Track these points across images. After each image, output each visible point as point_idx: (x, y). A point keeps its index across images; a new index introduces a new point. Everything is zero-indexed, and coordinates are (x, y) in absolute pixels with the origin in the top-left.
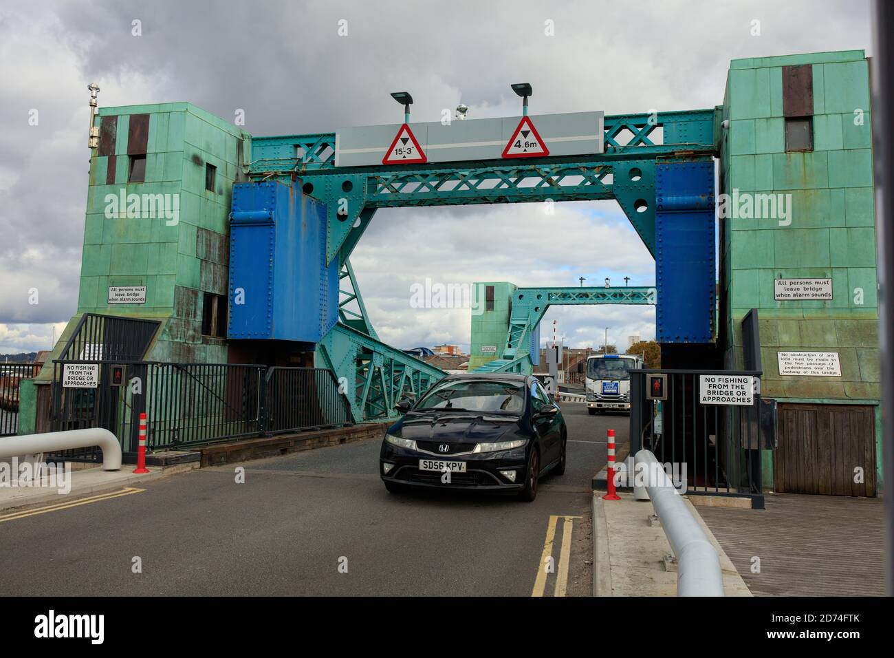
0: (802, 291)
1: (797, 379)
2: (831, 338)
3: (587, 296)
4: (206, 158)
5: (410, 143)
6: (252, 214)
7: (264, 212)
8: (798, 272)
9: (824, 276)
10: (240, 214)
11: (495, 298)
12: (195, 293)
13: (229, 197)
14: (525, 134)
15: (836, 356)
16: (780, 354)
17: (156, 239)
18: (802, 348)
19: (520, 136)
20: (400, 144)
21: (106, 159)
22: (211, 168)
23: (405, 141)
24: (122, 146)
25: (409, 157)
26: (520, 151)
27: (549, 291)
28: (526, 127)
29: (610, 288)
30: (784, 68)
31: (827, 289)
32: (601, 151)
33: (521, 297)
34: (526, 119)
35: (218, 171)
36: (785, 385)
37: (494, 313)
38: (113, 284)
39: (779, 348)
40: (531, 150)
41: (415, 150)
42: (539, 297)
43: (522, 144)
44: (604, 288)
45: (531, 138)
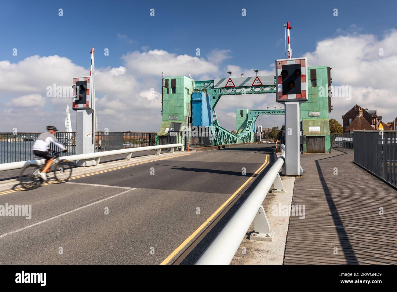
0: (314, 115)
1: (312, 132)
2: (319, 124)
3: (269, 112)
4: (187, 88)
5: (231, 82)
6: (197, 99)
7: (200, 99)
8: (313, 111)
9: (318, 112)
10: (194, 99)
11: (243, 114)
12: (187, 117)
13: (191, 95)
14: (257, 80)
15: (320, 127)
16: (309, 127)
17: (179, 106)
18: (313, 126)
19: (256, 81)
20: (229, 83)
21: (167, 88)
22: (188, 89)
23: (230, 82)
24: (170, 86)
25: (231, 86)
26: (256, 84)
27: (258, 111)
28: (257, 79)
29: (277, 110)
30: (311, 70)
31: (319, 114)
32: (274, 84)
33: (250, 113)
34: (257, 77)
35: (189, 90)
36: (309, 133)
37: (243, 118)
38: (170, 115)
39: (309, 126)
40: (258, 84)
41: (232, 84)
42: (256, 113)
43: (256, 82)
44: (274, 110)
45: (258, 81)
